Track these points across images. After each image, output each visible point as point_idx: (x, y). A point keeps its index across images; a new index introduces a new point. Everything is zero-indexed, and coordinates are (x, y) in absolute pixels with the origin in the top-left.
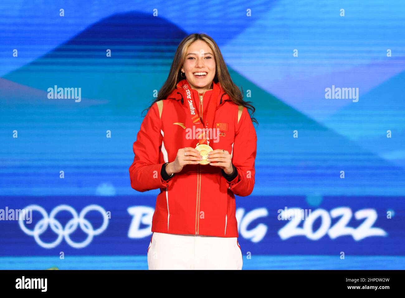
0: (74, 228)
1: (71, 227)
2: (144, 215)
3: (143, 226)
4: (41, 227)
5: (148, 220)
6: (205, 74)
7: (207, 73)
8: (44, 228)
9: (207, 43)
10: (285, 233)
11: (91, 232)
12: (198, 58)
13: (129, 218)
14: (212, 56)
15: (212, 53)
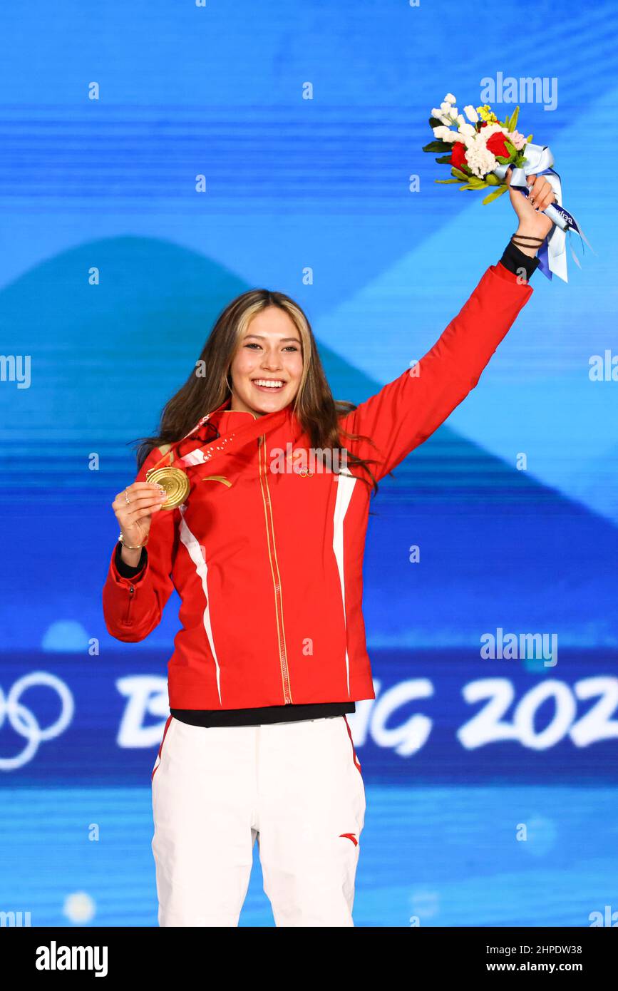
2: (153, 695)
3: (150, 720)
5: (162, 706)
6: (279, 384)
7: (284, 382)
9: (291, 316)
10: (475, 734)
11: (35, 735)
12: (269, 348)
13: (121, 703)
14: (298, 346)
15: (298, 339)
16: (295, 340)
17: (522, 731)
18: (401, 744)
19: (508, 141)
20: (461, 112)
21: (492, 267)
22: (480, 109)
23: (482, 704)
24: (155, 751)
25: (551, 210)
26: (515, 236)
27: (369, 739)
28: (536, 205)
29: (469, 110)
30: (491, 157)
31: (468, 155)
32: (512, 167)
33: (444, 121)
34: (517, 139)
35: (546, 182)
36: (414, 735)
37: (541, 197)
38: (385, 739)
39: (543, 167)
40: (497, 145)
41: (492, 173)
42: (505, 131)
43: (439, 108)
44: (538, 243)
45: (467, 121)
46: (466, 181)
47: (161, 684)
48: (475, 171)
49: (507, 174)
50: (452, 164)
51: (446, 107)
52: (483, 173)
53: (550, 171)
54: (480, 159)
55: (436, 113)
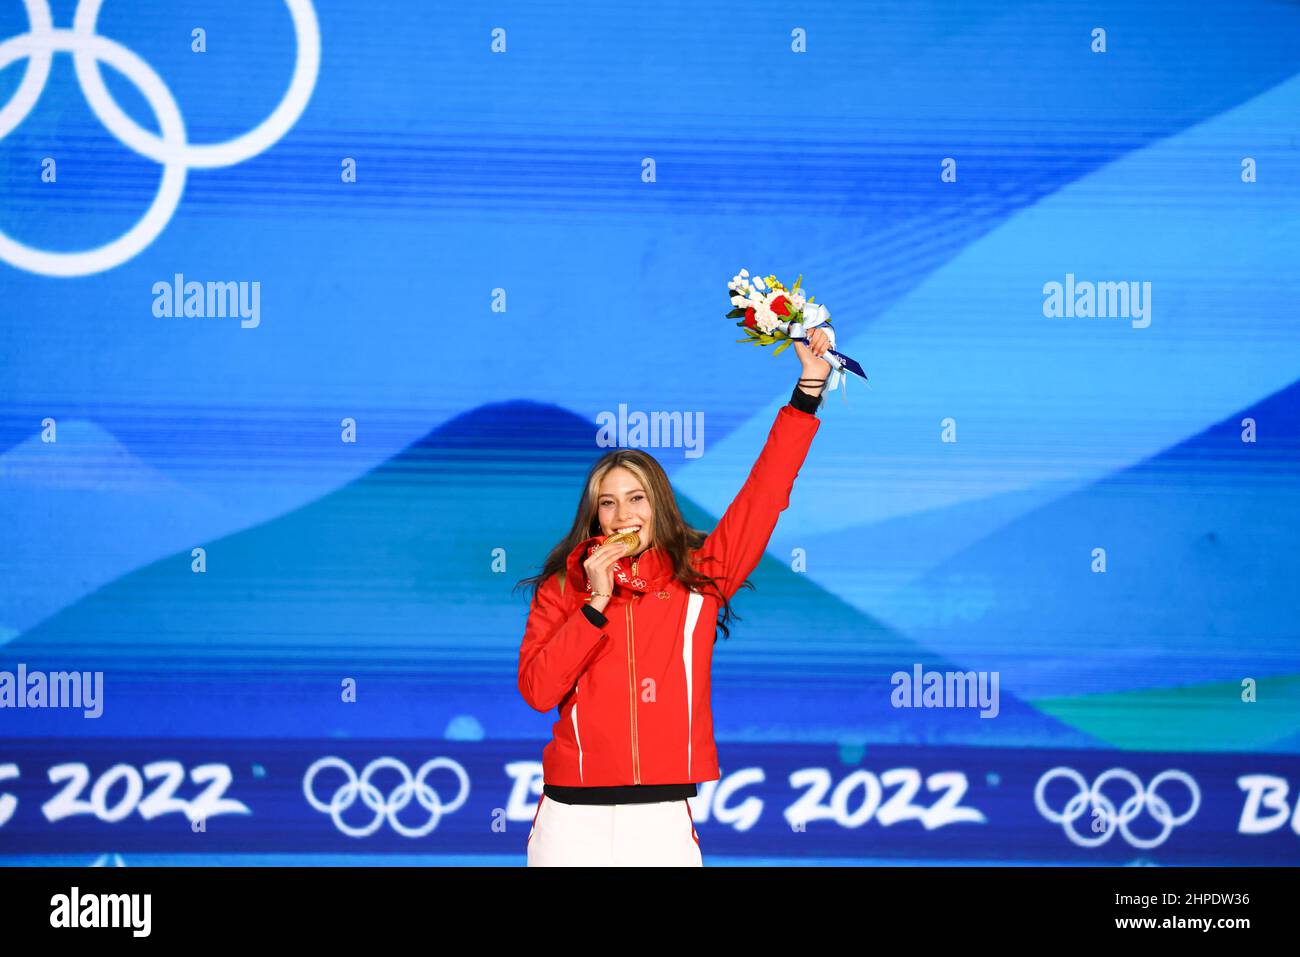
0: (405, 801)
1: (400, 798)
2: (535, 777)
3: (529, 798)
4: (344, 798)
6: (635, 529)
7: (640, 526)
8: (350, 800)
9: (633, 473)
10: (798, 815)
11: (437, 809)
12: (618, 501)
13: (508, 784)
14: (643, 494)
15: (642, 488)
16: (640, 490)
17: (837, 811)
18: (737, 821)
19: (789, 302)
20: (751, 283)
21: (784, 409)
22: (767, 279)
23: (805, 789)
24: (531, 824)
25: (828, 355)
26: (800, 380)
27: (712, 817)
28: (815, 352)
29: (757, 280)
30: (774, 316)
31: (757, 315)
32: (792, 322)
33: (739, 291)
34: (797, 300)
35: (823, 332)
36: (748, 815)
37: (819, 345)
38: (725, 816)
39: (821, 320)
40: (780, 306)
41: (777, 329)
42: (786, 295)
43: (733, 281)
44: (821, 383)
45: (757, 290)
46: (758, 338)
47: (538, 768)
48: (763, 330)
49: (789, 329)
50: (746, 325)
51: (737, 280)
52: (770, 329)
53: (827, 324)
54: (767, 319)
55: (732, 286)
